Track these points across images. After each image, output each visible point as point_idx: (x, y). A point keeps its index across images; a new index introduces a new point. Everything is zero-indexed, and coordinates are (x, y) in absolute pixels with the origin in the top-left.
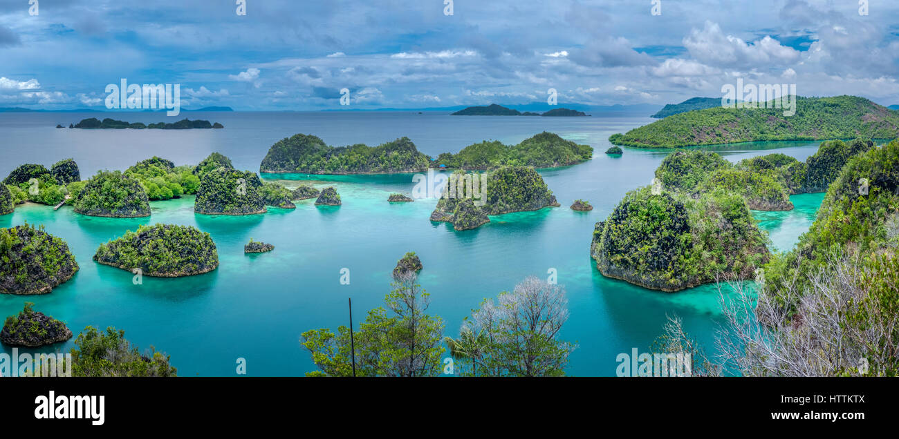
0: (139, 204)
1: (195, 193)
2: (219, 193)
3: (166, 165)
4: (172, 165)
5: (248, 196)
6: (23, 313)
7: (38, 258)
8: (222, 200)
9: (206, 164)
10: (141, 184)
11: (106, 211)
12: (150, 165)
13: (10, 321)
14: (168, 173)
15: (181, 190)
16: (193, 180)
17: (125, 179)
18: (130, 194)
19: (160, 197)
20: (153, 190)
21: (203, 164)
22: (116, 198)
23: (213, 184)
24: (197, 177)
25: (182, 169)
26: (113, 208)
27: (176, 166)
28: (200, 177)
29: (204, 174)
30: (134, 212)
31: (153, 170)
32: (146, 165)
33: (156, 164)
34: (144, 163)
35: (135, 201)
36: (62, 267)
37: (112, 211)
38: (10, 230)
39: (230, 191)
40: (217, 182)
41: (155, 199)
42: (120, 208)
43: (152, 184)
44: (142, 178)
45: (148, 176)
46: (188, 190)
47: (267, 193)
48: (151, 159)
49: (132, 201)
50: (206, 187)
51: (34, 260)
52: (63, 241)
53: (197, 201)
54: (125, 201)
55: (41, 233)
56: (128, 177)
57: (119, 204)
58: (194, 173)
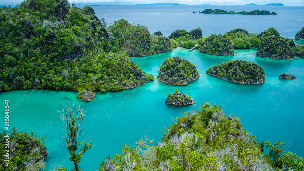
0: (229, 50)
1: (257, 47)
2: (270, 48)
3: (244, 32)
4: (247, 33)
5: (286, 51)
6: (175, 93)
7: (182, 71)
8: (271, 51)
9: (265, 33)
10: (231, 41)
11: (213, 52)
12: (236, 32)
13: (170, 96)
14: (245, 37)
15: (250, 45)
16: (257, 41)
17: (224, 38)
18: (225, 45)
19: (239, 47)
20: (236, 44)
21: (264, 33)
22: (219, 46)
23: (268, 43)
24: (259, 39)
25: (252, 35)
26: (217, 51)
27: (249, 33)
28: (261, 39)
29: (263, 38)
30: (226, 53)
31: (238, 34)
32: (234, 32)
33: (239, 32)
34: (233, 31)
35: (227, 49)
36: (193, 75)
37: (216, 52)
38: (171, 59)
39: (276, 48)
40: (270, 43)
41: (236, 48)
42: (220, 51)
43: (236, 41)
44: (232, 38)
45: (234, 37)
46: (254, 45)
47: (297, 50)
48: (237, 29)
49: (226, 48)
50: (263, 45)
51: (181, 72)
52: (193, 64)
53: (258, 50)
54: (223, 48)
55: (184, 61)
56: (225, 37)
57: (220, 49)
58: (258, 37)
